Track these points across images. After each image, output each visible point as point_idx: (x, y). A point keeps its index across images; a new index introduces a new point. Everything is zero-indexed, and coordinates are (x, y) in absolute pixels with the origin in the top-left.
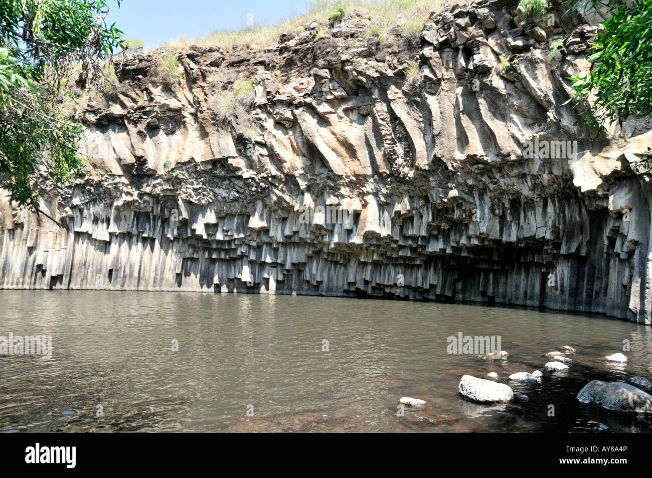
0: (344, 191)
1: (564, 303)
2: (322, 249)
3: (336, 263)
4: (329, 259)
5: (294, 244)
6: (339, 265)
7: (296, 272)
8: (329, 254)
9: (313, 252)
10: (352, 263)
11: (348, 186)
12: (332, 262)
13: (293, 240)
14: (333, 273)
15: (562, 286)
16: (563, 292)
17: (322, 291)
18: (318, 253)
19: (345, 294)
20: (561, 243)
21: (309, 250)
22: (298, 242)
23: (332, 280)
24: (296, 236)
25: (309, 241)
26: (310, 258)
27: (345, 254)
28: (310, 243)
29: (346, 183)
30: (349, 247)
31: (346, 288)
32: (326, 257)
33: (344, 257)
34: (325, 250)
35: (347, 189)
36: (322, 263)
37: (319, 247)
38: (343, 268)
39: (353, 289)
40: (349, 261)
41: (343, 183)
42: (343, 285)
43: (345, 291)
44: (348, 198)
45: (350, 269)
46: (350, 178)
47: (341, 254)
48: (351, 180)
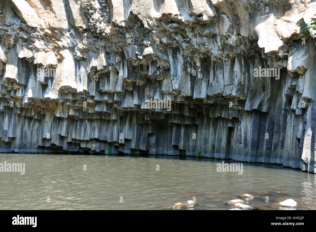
0: (38, 44)
1: (246, 155)
2: (14, 104)
3: (30, 119)
4: (23, 115)
6: (33, 121)
8: (22, 109)
9: (5, 107)
10: (47, 118)
11: (43, 39)
12: (25, 117)
14: (27, 128)
15: (246, 140)
16: (246, 145)
17: (15, 148)
19: (40, 151)
20: (245, 101)
23: (25, 137)
27: (39, 109)
29: (41, 36)
30: (44, 102)
31: (40, 144)
32: (19, 113)
33: (39, 113)
34: (18, 105)
35: (42, 42)
36: (15, 118)
37: (12, 102)
38: (37, 124)
39: (48, 145)
40: (44, 116)
41: (37, 35)
42: (38, 141)
43: (39, 147)
44: (43, 52)
45: (45, 125)
46: (45, 31)
47: (35, 110)
48: (46, 33)
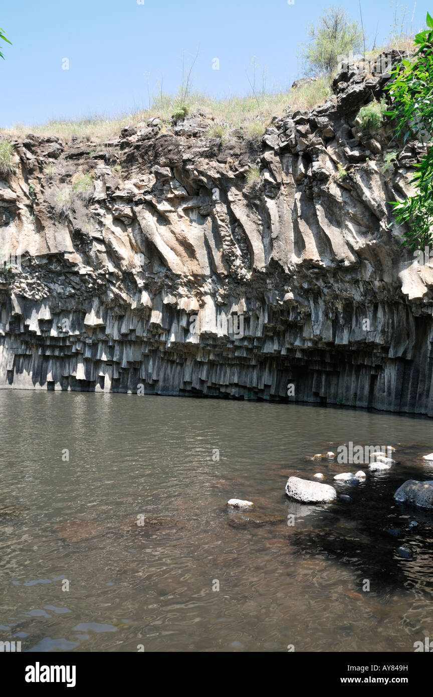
0: (182, 290)
1: (390, 404)
2: (158, 348)
3: (173, 362)
4: (166, 358)
5: (131, 343)
6: (175, 365)
7: (131, 370)
8: (165, 353)
9: (150, 350)
10: (188, 363)
11: (186, 285)
12: (168, 361)
13: (129, 338)
14: (170, 372)
15: (389, 388)
16: (389, 394)
17: (158, 390)
18: (154, 352)
19: (181, 394)
20: (389, 348)
21: (145, 349)
22: (134, 340)
23: (168, 380)
24: (133, 334)
25: (145, 339)
26: (146, 356)
27: (181, 353)
28: (147, 342)
29: (184, 282)
30: (186, 346)
31: (182, 387)
32: (162, 356)
33: (181, 357)
34: (161, 348)
35: (185, 289)
36: (158, 361)
37: (156, 345)
38: (179, 367)
39: (189, 388)
40: (186, 360)
41: (181, 282)
42: (179, 384)
43: (181, 390)
44: (186, 298)
45: (187, 368)
46: (189, 277)
47: (177, 354)
48: (190, 279)
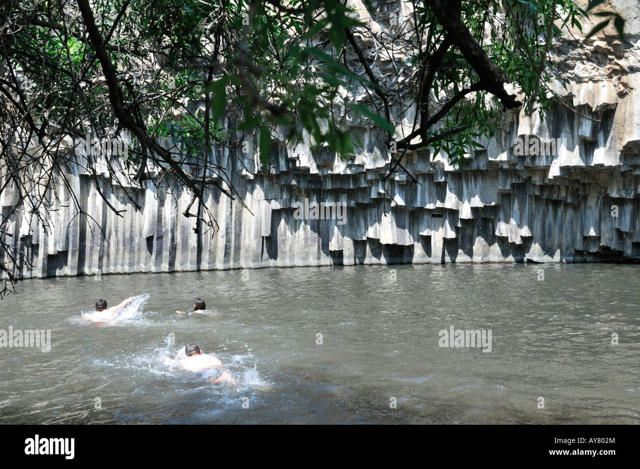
0: (581, 69)
2: (530, 178)
3: (556, 204)
4: (545, 197)
5: (478, 174)
6: (562, 207)
7: (480, 222)
8: (542, 188)
9: (513, 185)
10: (592, 202)
11: (589, 60)
12: (548, 201)
13: (474, 166)
14: (552, 220)
17: (534, 254)
18: (521, 188)
19: (578, 258)
21: (505, 183)
22: (484, 168)
23: (550, 234)
24: (481, 158)
25: (506, 166)
26: (506, 197)
27: (576, 186)
28: (507, 170)
29: (585, 54)
30: (586, 173)
31: (579, 246)
32: (537, 193)
33: (575, 193)
34: (537, 180)
35: (589, 65)
36: (530, 204)
37: (525, 175)
38: (570, 212)
39: (594, 250)
40: (585, 198)
41: (580, 54)
42: (573, 241)
43: (578, 252)
44: (591, 82)
45: (588, 212)
46: (595, 44)
47: (567, 187)
48: (598, 47)
